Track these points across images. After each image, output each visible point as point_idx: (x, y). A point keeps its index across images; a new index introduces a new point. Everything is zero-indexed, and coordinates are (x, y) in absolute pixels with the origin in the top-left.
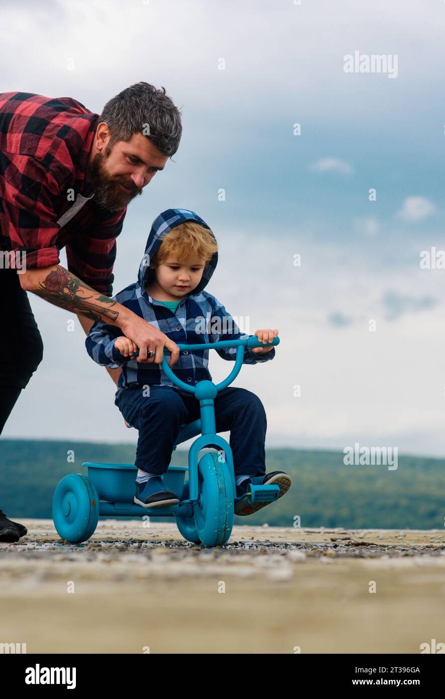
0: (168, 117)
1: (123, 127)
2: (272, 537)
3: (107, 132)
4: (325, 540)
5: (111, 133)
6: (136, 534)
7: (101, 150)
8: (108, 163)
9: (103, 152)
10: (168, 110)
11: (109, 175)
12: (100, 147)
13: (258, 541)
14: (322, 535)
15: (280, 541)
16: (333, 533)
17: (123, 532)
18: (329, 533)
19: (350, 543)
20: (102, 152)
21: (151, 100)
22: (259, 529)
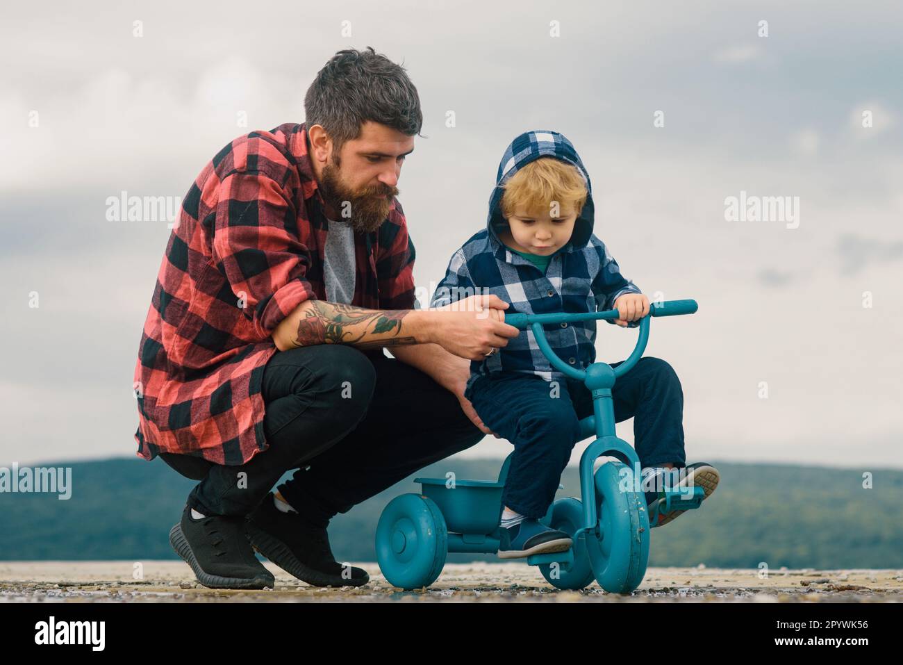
0: (395, 86)
1: (345, 122)
2: (715, 581)
3: (324, 135)
4: (793, 584)
5: (331, 135)
6: (520, 579)
7: (326, 160)
8: (342, 175)
9: (330, 163)
10: (390, 75)
11: (351, 190)
12: (324, 157)
13: (696, 587)
14: (786, 578)
15: (728, 586)
16: (802, 575)
17: (501, 578)
18: (796, 575)
19: (831, 587)
20: (328, 163)
21: (363, 72)
22: (693, 571)
